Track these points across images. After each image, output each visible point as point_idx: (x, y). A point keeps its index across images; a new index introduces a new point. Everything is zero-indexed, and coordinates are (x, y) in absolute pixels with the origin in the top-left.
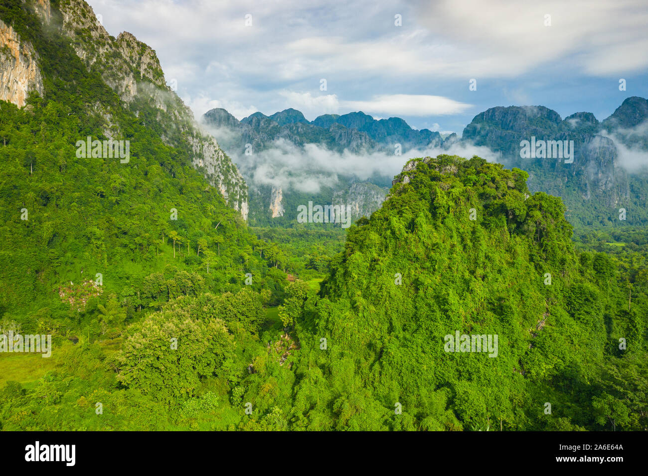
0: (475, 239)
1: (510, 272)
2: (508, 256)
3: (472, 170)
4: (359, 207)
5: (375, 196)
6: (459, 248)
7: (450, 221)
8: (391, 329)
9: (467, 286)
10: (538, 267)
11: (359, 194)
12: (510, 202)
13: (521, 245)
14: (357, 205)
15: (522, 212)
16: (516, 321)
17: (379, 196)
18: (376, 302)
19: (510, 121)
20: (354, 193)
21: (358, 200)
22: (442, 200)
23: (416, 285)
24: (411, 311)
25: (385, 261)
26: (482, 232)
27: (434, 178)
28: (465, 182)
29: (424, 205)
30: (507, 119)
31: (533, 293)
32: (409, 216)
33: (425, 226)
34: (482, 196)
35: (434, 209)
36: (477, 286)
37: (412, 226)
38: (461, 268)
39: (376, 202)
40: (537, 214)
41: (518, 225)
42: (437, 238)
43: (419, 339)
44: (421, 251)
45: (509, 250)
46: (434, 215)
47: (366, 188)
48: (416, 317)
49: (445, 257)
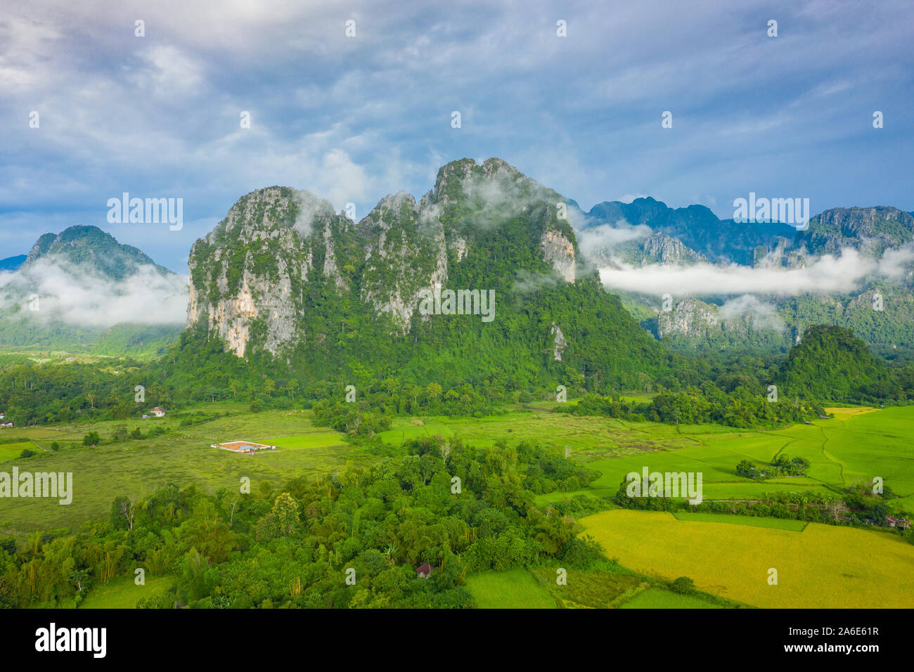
0: (836, 353)
1: (847, 363)
2: (847, 358)
3: (834, 330)
4: (688, 325)
5: (705, 314)
6: (831, 356)
7: (828, 347)
8: (811, 379)
9: (834, 367)
10: (856, 362)
11: (687, 311)
12: (847, 342)
13: (851, 355)
14: (686, 323)
15: (851, 345)
16: (849, 375)
17: (708, 314)
18: (806, 371)
19: (853, 227)
20: (682, 310)
21: (686, 318)
22: (824, 341)
23: (818, 366)
24: (817, 373)
25: (807, 360)
26: (838, 351)
27: (821, 333)
28: (832, 335)
29: (818, 342)
30: (848, 225)
31: (854, 368)
32: (813, 346)
33: (819, 349)
34: (838, 340)
35: (822, 344)
36: (838, 366)
37: (815, 349)
38: (832, 362)
39: (706, 320)
40: (856, 346)
41: (850, 349)
42: (823, 353)
43: (821, 380)
44: (819, 356)
45: (847, 356)
46: (822, 346)
47: (695, 306)
48: (819, 375)
49: (827, 358)
